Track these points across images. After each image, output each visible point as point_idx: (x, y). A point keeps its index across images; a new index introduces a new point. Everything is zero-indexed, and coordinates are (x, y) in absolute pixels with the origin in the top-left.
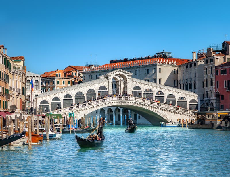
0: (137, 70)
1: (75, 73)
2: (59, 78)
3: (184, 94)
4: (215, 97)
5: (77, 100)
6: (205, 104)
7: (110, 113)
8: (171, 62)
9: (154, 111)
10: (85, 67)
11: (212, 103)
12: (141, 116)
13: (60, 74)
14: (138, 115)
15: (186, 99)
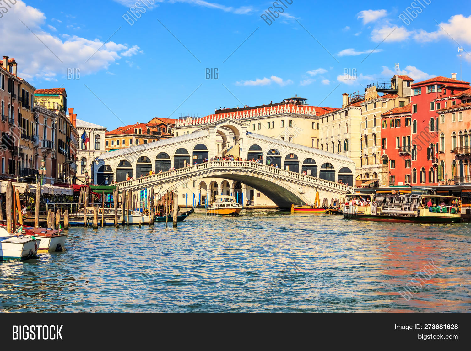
0: (256, 123)
1: (164, 128)
2: (140, 134)
3: (330, 159)
4: (381, 163)
5: (159, 166)
6: (363, 175)
7: (214, 189)
8: (308, 110)
9: (282, 185)
10: (177, 120)
11: (375, 173)
12: (261, 193)
13: (140, 130)
14: (256, 192)
15: (332, 167)
